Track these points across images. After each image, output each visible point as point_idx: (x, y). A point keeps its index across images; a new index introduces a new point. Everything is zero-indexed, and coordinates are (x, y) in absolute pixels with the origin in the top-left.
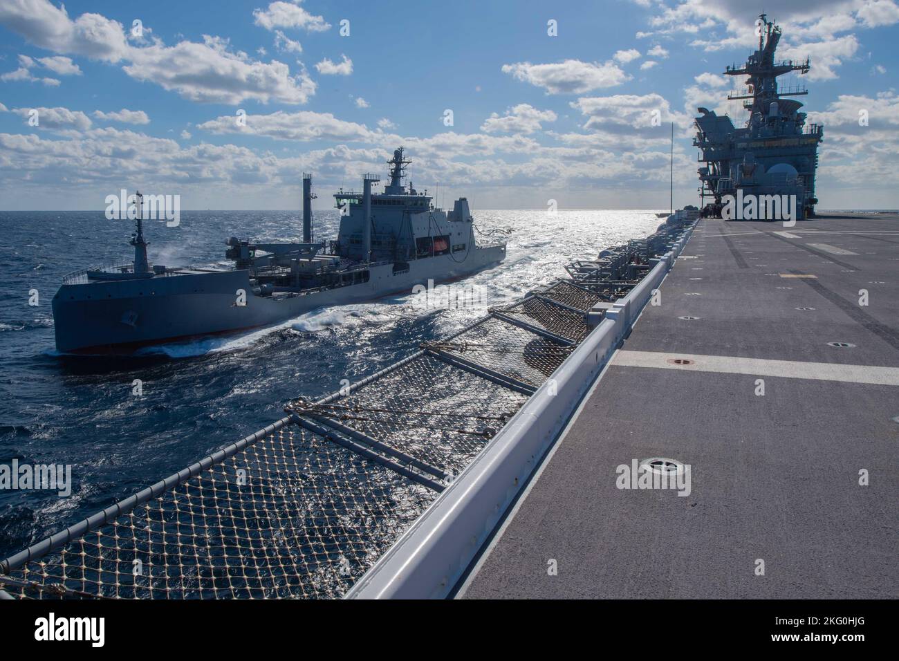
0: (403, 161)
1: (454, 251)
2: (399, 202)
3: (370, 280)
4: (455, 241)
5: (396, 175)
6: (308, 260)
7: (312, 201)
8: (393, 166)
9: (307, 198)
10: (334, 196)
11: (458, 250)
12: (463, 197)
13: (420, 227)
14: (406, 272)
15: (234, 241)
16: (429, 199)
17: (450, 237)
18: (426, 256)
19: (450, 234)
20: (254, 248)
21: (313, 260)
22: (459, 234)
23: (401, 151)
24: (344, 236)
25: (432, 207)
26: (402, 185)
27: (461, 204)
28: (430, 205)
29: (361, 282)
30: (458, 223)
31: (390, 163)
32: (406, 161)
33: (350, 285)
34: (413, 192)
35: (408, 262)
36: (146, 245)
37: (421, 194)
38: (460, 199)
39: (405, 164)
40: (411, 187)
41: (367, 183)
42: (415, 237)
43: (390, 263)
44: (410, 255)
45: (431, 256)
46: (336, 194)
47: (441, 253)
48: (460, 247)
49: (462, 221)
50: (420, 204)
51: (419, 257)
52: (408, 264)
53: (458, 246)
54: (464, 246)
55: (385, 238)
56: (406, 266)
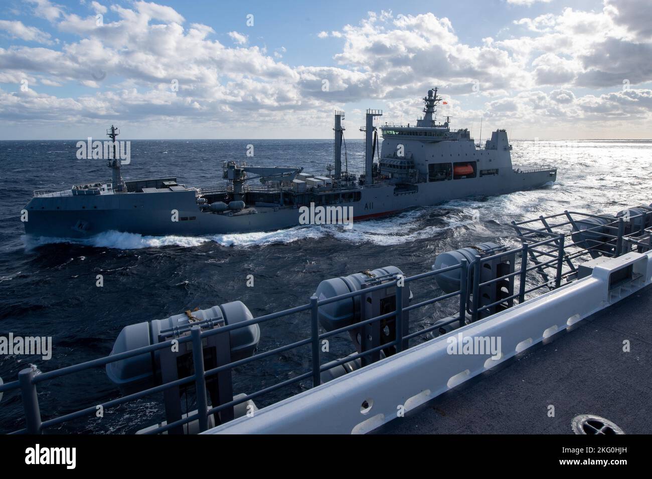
0: (437, 98)
1: (482, 175)
4: (483, 166)
5: (429, 111)
8: (426, 103)
9: (337, 130)
11: (488, 174)
13: (437, 155)
14: (413, 193)
17: (478, 163)
18: (443, 179)
19: (478, 160)
22: (490, 161)
23: (436, 91)
26: (433, 119)
27: (500, 135)
30: (491, 151)
31: (423, 101)
39: (438, 101)
41: (369, 118)
42: (429, 163)
43: (392, 185)
44: (420, 179)
45: (449, 179)
47: (464, 177)
48: (493, 172)
49: (497, 149)
51: (431, 181)
52: (417, 186)
53: (488, 170)
54: (497, 170)
55: (401, 163)
56: (415, 189)
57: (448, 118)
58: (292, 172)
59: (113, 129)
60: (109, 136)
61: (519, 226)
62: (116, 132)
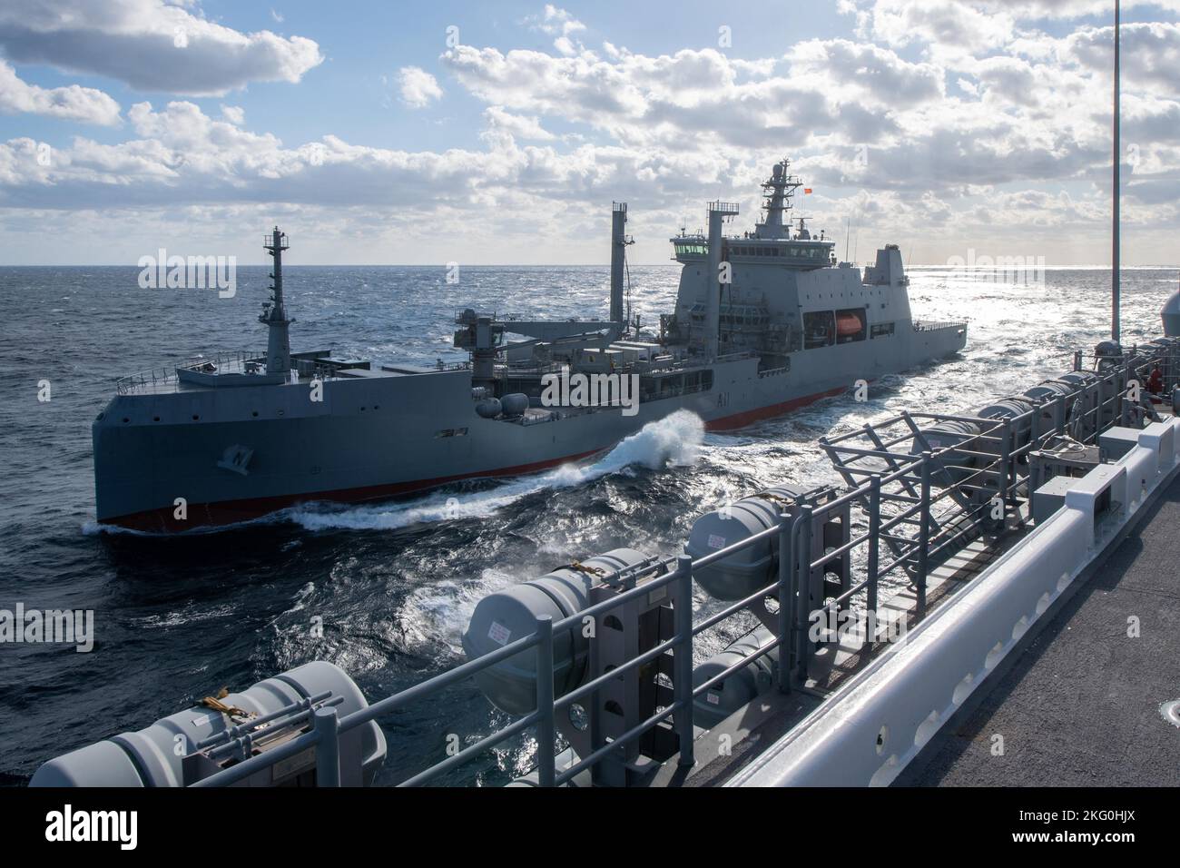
0: (788, 182)
1: (873, 335)
2: (774, 251)
3: (714, 388)
4: (874, 317)
5: (775, 207)
6: (598, 350)
7: (627, 248)
8: (772, 191)
9: (619, 244)
10: (671, 240)
11: (881, 333)
12: (892, 243)
13: (814, 295)
14: (783, 371)
15: (468, 317)
16: (828, 247)
17: (867, 310)
18: (821, 344)
19: (868, 306)
20: (500, 330)
21: (607, 351)
22: (883, 306)
23: (786, 166)
24: (685, 307)
25: (834, 260)
26: (784, 224)
27: (889, 256)
28: (830, 257)
29: (696, 390)
30: (882, 288)
31: (766, 186)
32: (792, 182)
33: (677, 395)
34: (804, 234)
35: (788, 355)
36: (289, 323)
37: (815, 237)
38: (887, 247)
39: (790, 188)
40: (802, 226)
41: (716, 218)
42: (804, 310)
43: (752, 356)
44: (792, 343)
45: (831, 344)
46: (674, 237)
47: (849, 339)
48: (887, 328)
49: (889, 283)
50: (813, 255)
51: (808, 346)
52: (788, 358)
53: (881, 326)
54: (892, 325)
55: (749, 312)
56: (785, 361)
57: (802, 220)
58: (604, 331)
59: (277, 236)
60: (268, 250)
61: (833, 445)
62: (283, 244)
